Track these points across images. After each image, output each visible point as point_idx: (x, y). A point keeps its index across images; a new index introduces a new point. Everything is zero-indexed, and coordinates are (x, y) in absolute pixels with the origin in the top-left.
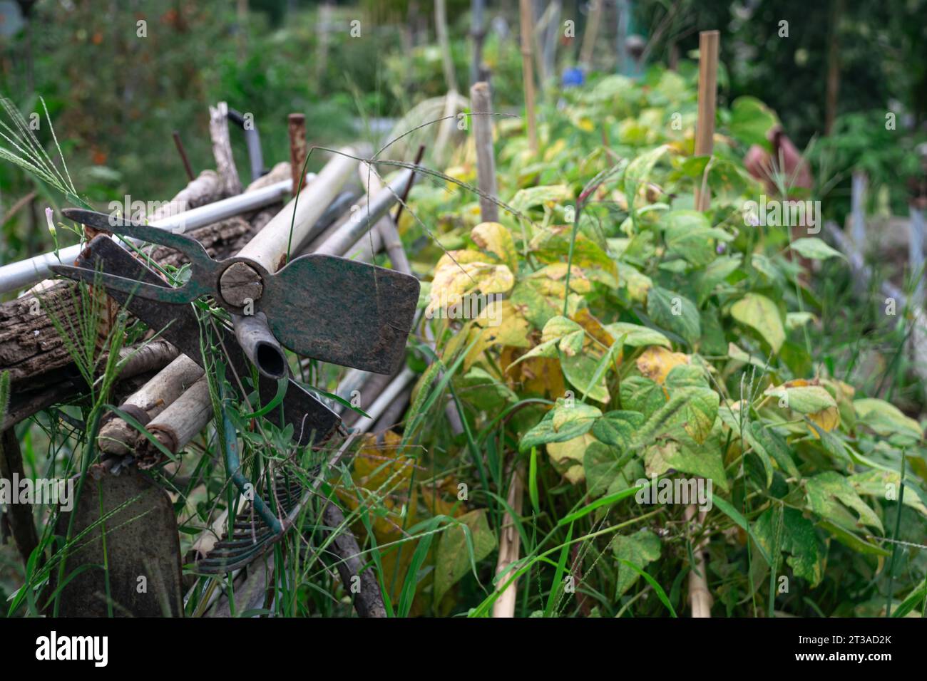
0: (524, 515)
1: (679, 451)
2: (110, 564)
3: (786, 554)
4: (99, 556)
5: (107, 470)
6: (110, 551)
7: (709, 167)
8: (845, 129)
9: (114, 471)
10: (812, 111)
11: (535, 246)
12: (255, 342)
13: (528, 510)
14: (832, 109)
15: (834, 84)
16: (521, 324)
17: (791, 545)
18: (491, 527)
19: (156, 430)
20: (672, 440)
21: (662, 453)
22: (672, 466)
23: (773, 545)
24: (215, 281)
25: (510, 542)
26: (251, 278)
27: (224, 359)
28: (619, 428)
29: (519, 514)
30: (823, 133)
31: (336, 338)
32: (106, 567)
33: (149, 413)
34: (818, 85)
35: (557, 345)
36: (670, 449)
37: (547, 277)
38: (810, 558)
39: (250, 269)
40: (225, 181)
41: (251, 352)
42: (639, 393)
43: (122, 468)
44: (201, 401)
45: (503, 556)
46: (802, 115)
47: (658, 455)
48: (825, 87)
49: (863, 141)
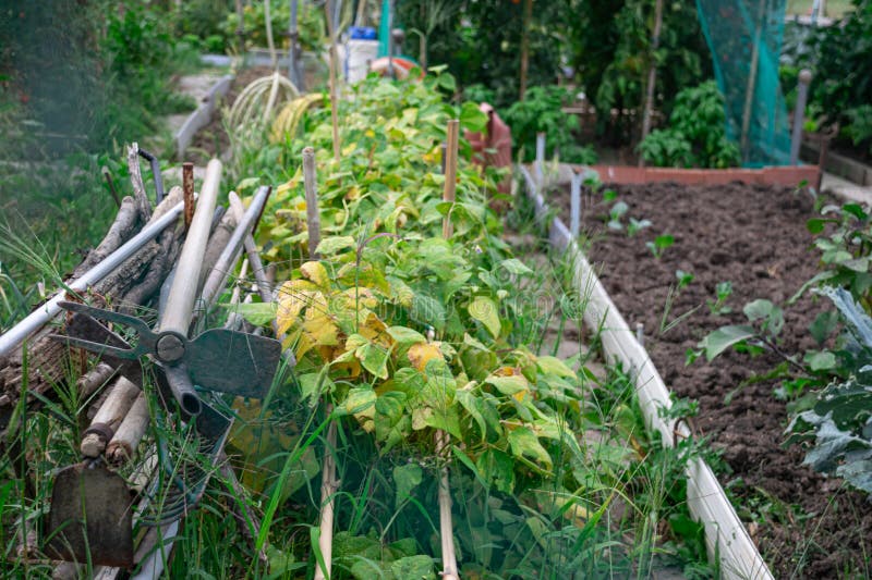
0: (338, 447)
1: (433, 414)
2: (87, 519)
3: (495, 478)
4: (81, 513)
5: (86, 467)
6: (87, 511)
7: (451, 210)
8: (532, 96)
9: (91, 466)
10: (511, 81)
11: (341, 276)
12: (182, 393)
13: (339, 444)
14: (525, 82)
15: (525, 65)
16: (333, 329)
17: (498, 472)
18: (317, 456)
19: (117, 445)
20: (428, 406)
21: (423, 415)
22: (428, 424)
23: (487, 474)
24: (154, 345)
25: (330, 467)
26: (177, 344)
27: (157, 393)
28: (390, 404)
29: (335, 446)
30: (517, 98)
31: (229, 378)
32: (84, 522)
33: (112, 427)
34: (515, 65)
35: (354, 353)
36: (428, 412)
37: (348, 296)
38: (508, 479)
39: (177, 339)
40: (139, 203)
41: (179, 399)
42: (407, 379)
43: (96, 465)
44: (143, 416)
45: (325, 478)
46: (505, 84)
47: (420, 416)
48: (520, 66)
49: (543, 105)
